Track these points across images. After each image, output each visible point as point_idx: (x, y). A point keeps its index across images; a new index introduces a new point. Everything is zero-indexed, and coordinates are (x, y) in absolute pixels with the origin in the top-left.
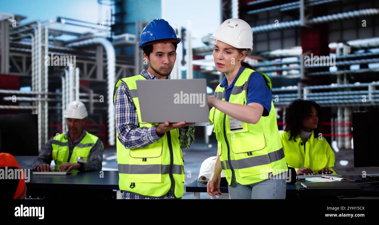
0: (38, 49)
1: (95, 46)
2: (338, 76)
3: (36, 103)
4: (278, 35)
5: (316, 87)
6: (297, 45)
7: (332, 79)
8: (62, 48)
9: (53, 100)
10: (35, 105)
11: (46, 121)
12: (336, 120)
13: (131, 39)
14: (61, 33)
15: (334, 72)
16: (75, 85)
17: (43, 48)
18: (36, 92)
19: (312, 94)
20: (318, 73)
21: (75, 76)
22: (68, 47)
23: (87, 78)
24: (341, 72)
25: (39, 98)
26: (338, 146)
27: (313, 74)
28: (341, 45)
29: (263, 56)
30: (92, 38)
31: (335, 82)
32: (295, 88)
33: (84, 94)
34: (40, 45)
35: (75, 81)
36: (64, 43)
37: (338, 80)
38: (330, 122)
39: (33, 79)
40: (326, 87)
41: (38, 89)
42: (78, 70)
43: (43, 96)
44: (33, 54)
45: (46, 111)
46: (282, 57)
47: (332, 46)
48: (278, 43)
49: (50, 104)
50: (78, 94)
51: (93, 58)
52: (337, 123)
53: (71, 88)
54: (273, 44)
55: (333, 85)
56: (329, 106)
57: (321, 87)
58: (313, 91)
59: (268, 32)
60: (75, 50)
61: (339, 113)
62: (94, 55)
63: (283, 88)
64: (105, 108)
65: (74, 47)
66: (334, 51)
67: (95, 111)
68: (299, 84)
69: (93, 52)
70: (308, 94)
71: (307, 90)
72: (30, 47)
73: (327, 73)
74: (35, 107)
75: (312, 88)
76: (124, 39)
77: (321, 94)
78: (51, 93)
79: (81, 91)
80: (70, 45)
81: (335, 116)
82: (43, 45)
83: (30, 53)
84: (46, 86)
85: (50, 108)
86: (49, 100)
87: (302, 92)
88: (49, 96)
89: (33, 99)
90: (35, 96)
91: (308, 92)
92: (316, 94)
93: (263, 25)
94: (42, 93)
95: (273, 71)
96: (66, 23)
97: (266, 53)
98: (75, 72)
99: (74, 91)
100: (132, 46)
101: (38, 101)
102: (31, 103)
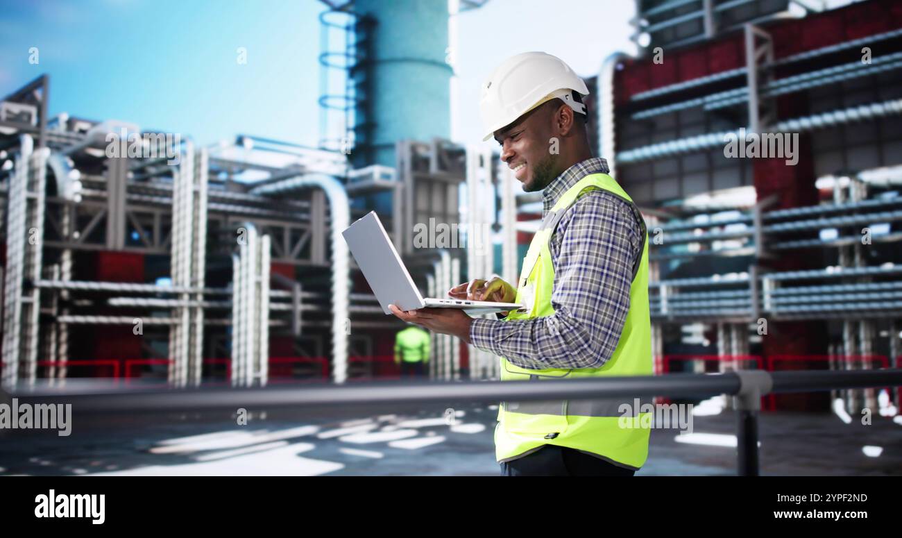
0: (185, 196)
1: (309, 192)
2: (841, 251)
3: (179, 311)
4: (701, 162)
5: (792, 275)
6: (743, 183)
7: (828, 255)
8: (240, 196)
9: (215, 304)
10: (177, 316)
11: (199, 350)
12: (840, 349)
13: (386, 177)
14: (244, 167)
15: (832, 241)
16: (260, 273)
17: (196, 194)
18: (179, 289)
19: (782, 291)
20: (794, 244)
21: (260, 255)
22: (255, 195)
23: (290, 259)
24: (848, 241)
25: (185, 302)
26: (847, 409)
27: (783, 245)
28: (845, 181)
29: (669, 210)
30: (300, 174)
31: (835, 264)
32: (744, 277)
33: (281, 294)
34: (190, 188)
35: (260, 265)
36: (246, 188)
37: (842, 259)
38: (826, 353)
39: (174, 261)
40: (814, 274)
41: (183, 283)
42: (266, 240)
43: (193, 296)
44: (175, 208)
45: (199, 329)
46: (711, 211)
47: (824, 183)
48: (702, 181)
49: (208, 313)
50: (266, 292)
51: (304, 216)
52: (844, 358)
53: (253, 279)
54: (689, 183)
55: (830, 271)
56: (822, 316)
57: (803, 274)
58: (786, 284)
59: (679, 156)
60: (267, 200)
61: (846, 335)
62: (307, 211)
63: (716, 279)
64: (326, 324)
65: (265, 195)
66: (829, 196)
67: (304, 330)
68: (753, 269)
69: (305, 204)
70: (774, 292)
71: (770, 280)
72: (169, 194)
73: (815, 242)
74: (176, 321)
75: (782, 276)
76: (370, 176)
77: (804, 290)
78: (210, 291)
79: (274, 285)
80: (258, 190)
81: (839, 340)
82: (197, 188)
83: (169, 207)
84: (201, 275)
85: (208, 322)
86: (207, 304)
87: (760, 285)
88: (207, 297)
89: (172, 303)
90: (176, 296)
91: (773, 285)
92: (792, 290)
93: (666, 140)
94: (191, 290)
95: (694, 241)
96: (256, 148)
97: (675, 203)
98: (261, 245)
99: (259, 285)
100: (387, 190)
101: (182, 307)
102: (168, 311)
